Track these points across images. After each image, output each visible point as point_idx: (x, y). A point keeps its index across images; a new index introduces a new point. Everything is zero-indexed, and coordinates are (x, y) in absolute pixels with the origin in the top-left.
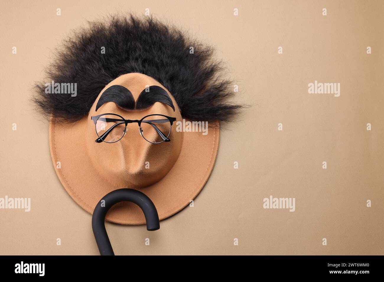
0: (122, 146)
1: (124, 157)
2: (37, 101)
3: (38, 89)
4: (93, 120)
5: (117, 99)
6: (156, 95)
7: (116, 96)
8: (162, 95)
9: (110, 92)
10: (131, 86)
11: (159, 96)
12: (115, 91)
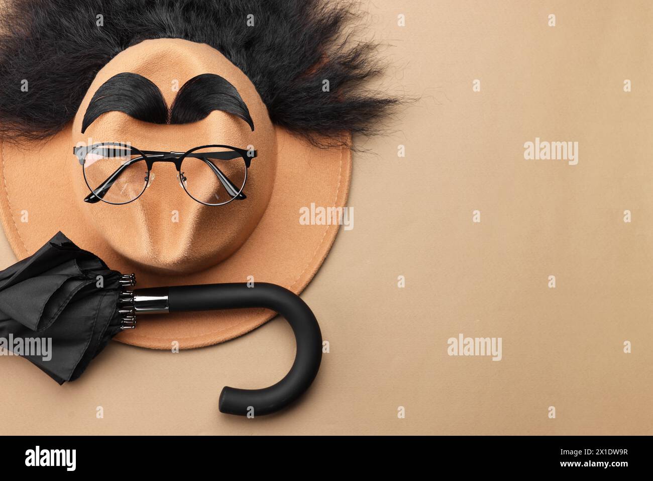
5: (128, 105)
6: (213, 95)
7: (127, 98)
8: (226, 95)
9: (111, 89)
10: (158, 72)
11: (218, 96)
12: (123, 87)
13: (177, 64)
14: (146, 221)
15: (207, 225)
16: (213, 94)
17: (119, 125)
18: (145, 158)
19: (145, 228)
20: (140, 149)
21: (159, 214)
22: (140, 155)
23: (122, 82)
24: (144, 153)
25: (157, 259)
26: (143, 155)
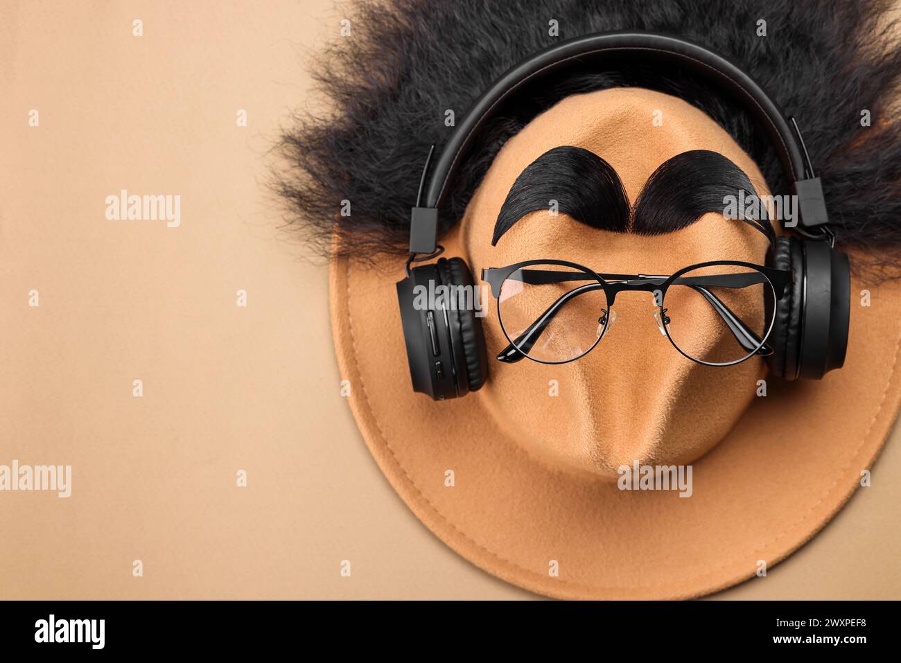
0: (585, 375)
1: (593, 413)
2: (288, 192)
3: (291, 149)
4: (489, 281)
5: (568, 200)
6: (707, 187)
7: (566, 188)
8: (729, 188)
9: (541, 174)
10: (611, 148)
11: (717, 189)
12: (560, 170)
13: (645, 134)
14: (589, 398)
15: (685, 406)
16: (707, 184)
17: (549, 237)
18: (604, 286)
19: (588, 412)
20: (597, 271)
21: (607, 385)
22: (596, 281)
23: (560, 161)
24: (601, 277)
25: (604, 462)
26: (601, 281)
